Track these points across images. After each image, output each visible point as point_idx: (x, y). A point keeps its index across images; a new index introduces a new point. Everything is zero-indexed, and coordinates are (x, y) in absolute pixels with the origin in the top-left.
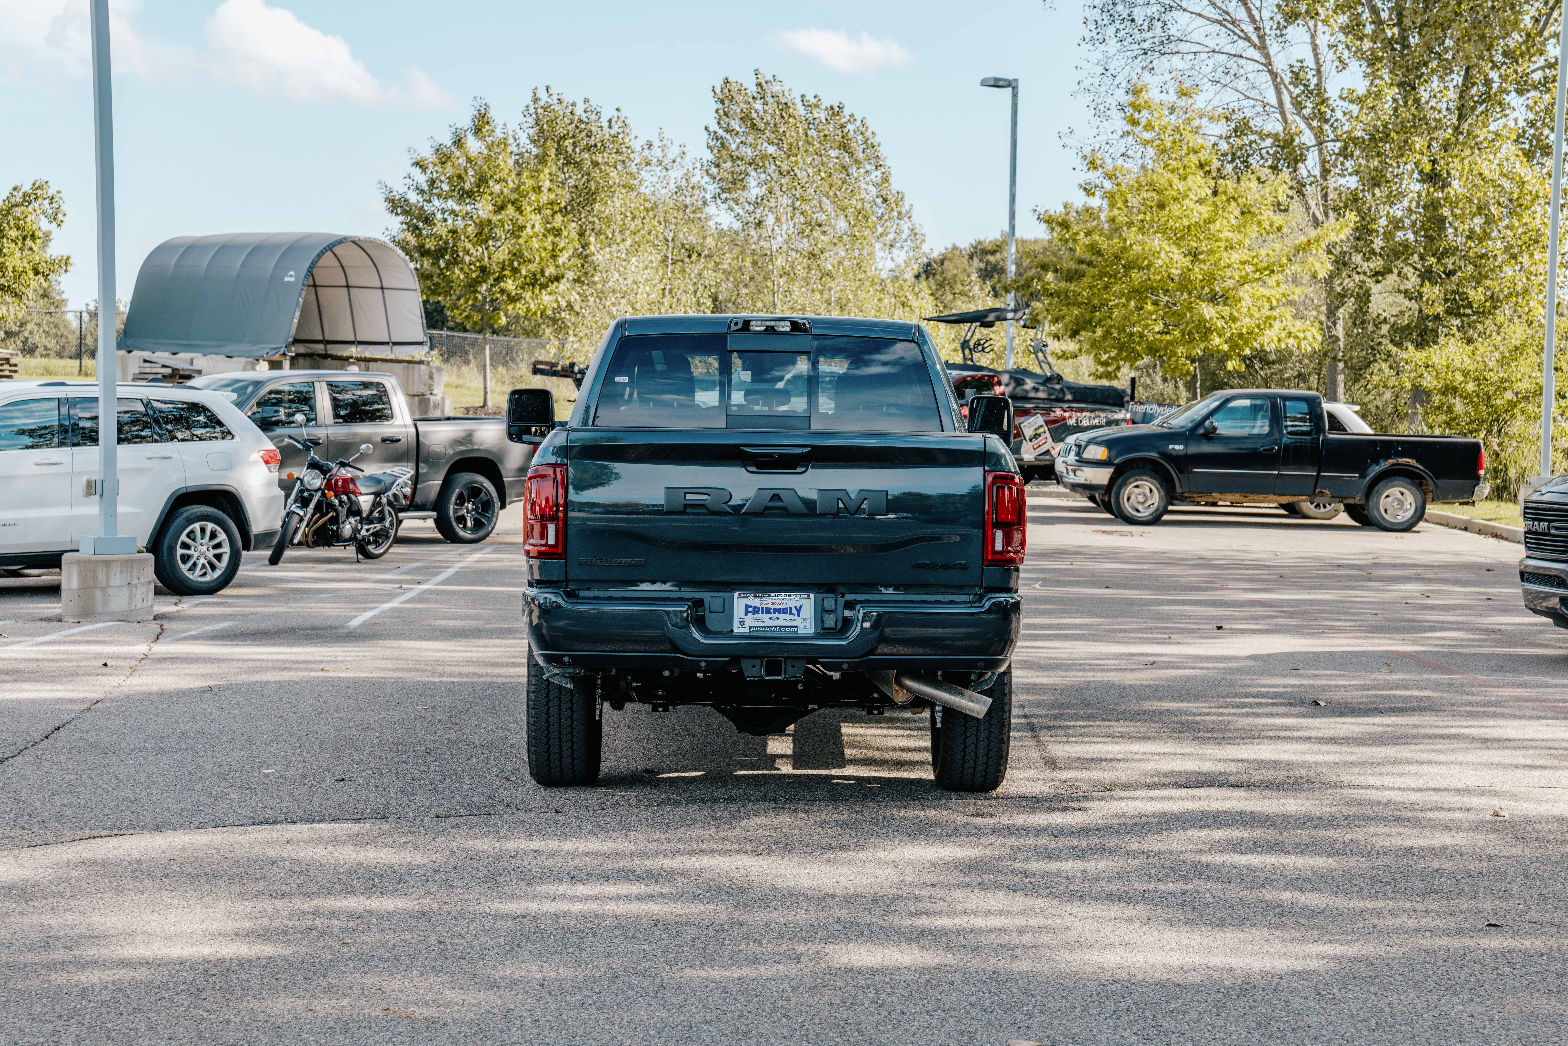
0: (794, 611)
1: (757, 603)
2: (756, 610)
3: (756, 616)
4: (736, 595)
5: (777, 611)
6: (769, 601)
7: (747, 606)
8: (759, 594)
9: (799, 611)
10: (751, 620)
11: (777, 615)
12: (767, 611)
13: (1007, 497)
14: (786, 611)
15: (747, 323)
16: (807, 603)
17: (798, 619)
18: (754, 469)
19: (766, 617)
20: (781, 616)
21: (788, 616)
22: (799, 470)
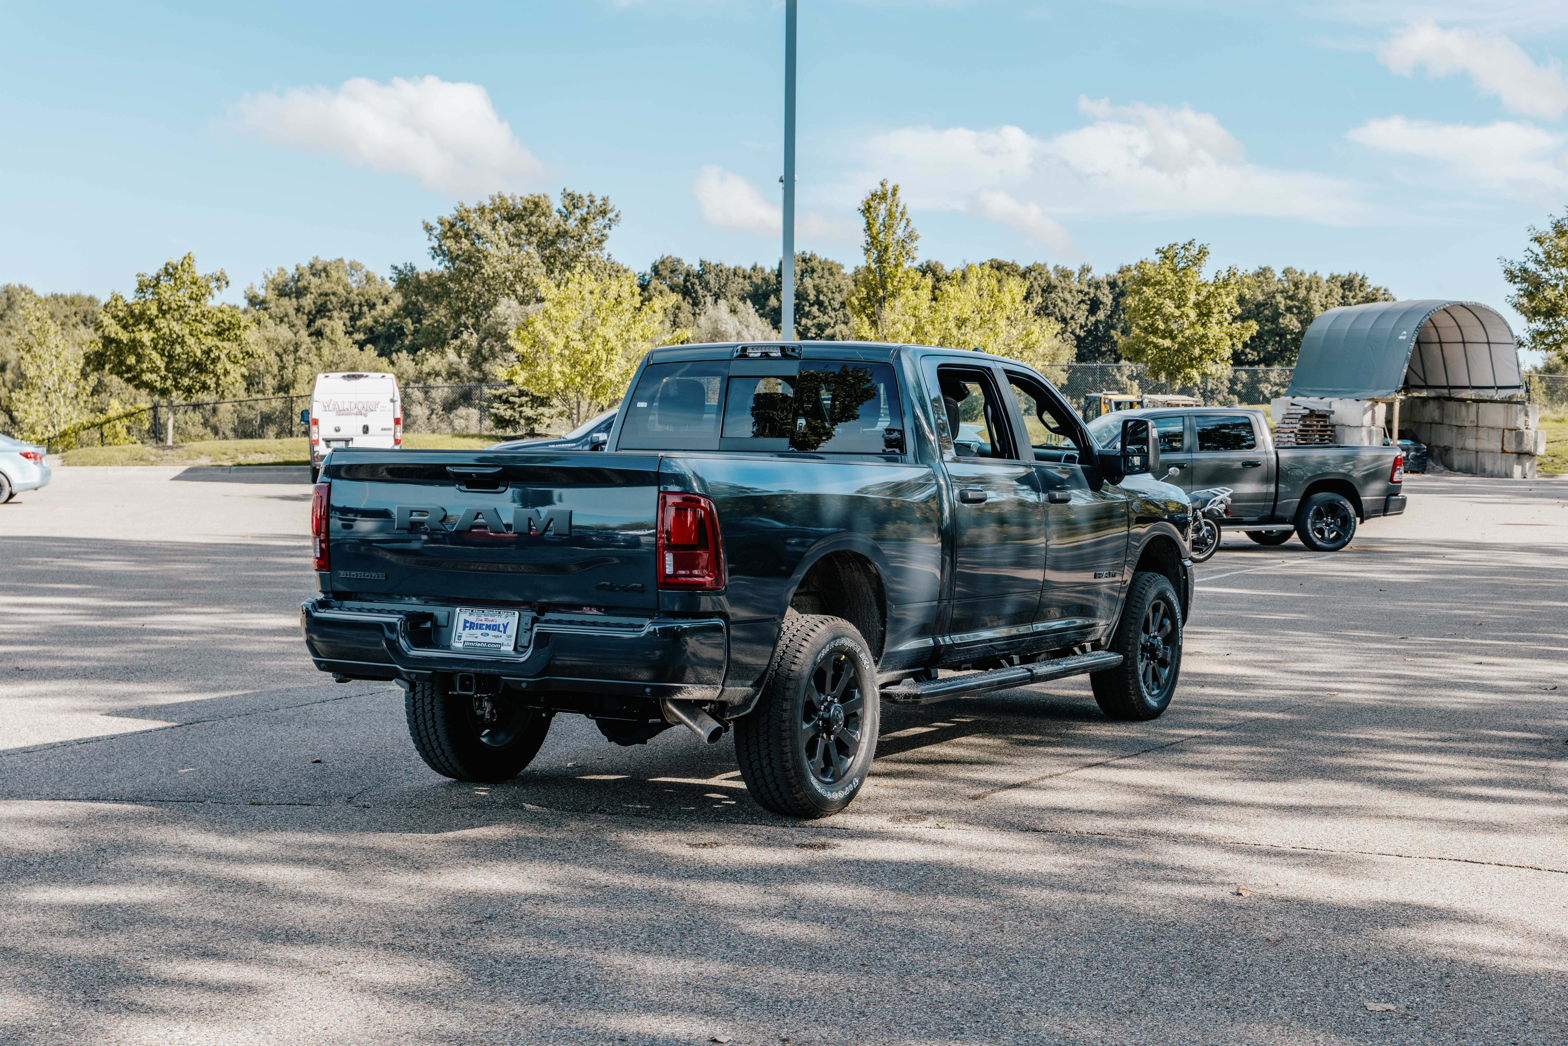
0: (502, 628)
1: (473, 619)
2: (472, 626)
3: (472, 631)
4: (458, 610)
5: (488, 627)
6: (483, 618)
7: (466, 622)
8: (476, 610)
9: (505, 627)
10: (468, 636)
11: (488, 631)
12: (480, 627)
13: (689, 518)
14: (495, 628)
15: (744, 349)
16: (510, 620)
17: (504, 636)
18: (464, 488)
19: (479, 632)
20: (491, 633)
21: (496, 633)
22: (501, 489)
